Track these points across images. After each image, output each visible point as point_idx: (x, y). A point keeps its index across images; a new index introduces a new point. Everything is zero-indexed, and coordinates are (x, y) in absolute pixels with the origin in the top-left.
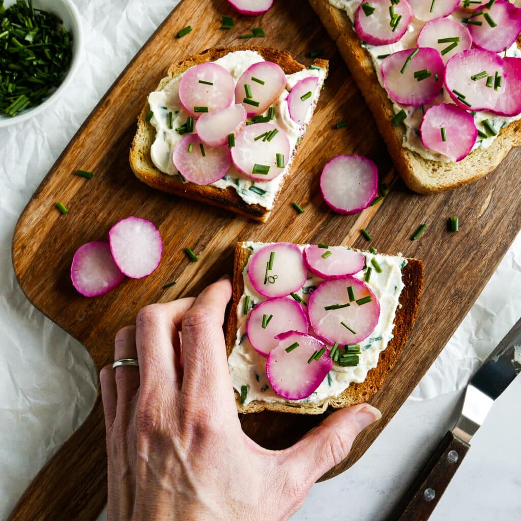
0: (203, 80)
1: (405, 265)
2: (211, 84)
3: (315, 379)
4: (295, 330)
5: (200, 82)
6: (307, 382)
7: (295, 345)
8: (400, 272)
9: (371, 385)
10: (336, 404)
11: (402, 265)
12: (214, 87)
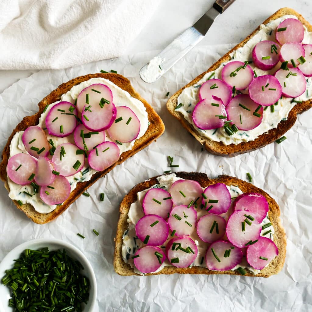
0: (16, 168)
1: (285, 120)
2: (21, 165)
3: (211, 126)
4: (223, 100)
5: (17, 170)
6: (207, 124)
7: (217, 105)
8: (280, 120)
9: (227, 150)
10: (208, 144)
11: (284, 119)
12: (23, 165)
